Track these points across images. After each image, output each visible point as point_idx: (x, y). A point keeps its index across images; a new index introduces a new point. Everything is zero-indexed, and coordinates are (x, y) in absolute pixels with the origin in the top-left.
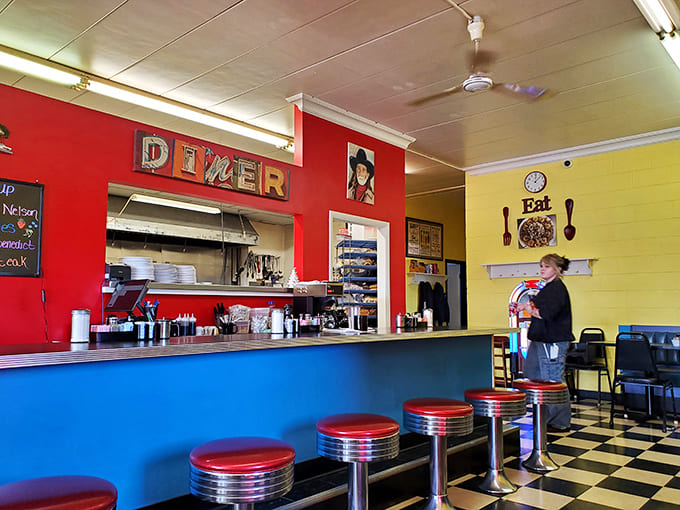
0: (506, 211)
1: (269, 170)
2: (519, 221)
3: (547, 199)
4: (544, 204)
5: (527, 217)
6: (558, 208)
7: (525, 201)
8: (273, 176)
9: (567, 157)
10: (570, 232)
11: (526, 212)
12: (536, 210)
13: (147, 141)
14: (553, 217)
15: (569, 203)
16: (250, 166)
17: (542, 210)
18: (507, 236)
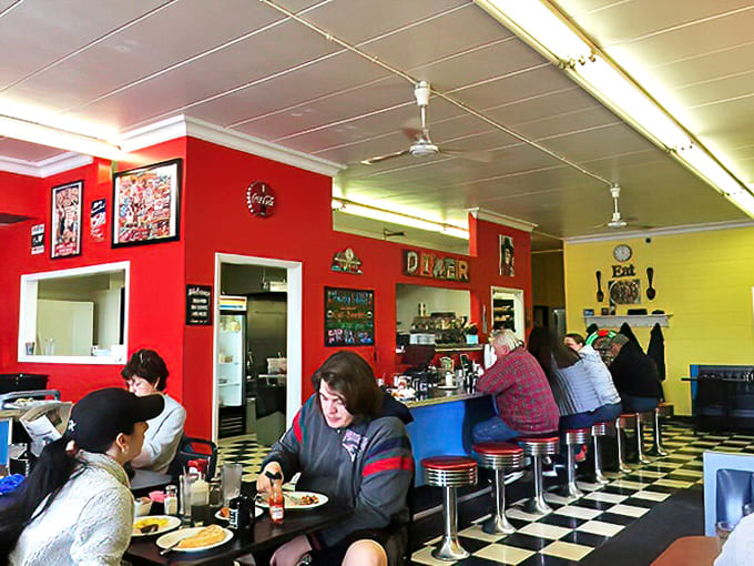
0: (598, 274)
1: (462, 263)
2: (610, 283)
3: (632, 267)
4: (630, 271)
5: (616, 280)
6: (641, 274)
7: (614, 268)
8: (463, 267)
9: (648, 236)
10: (651, 294)
11: (615, 276)
12: (623, 275)
13: (409, 255)
14: (637, 281)
15: (650, 271)
16: (452, 261)
17: (628, 275)
18: (600, 294)
